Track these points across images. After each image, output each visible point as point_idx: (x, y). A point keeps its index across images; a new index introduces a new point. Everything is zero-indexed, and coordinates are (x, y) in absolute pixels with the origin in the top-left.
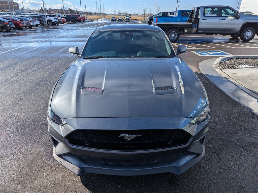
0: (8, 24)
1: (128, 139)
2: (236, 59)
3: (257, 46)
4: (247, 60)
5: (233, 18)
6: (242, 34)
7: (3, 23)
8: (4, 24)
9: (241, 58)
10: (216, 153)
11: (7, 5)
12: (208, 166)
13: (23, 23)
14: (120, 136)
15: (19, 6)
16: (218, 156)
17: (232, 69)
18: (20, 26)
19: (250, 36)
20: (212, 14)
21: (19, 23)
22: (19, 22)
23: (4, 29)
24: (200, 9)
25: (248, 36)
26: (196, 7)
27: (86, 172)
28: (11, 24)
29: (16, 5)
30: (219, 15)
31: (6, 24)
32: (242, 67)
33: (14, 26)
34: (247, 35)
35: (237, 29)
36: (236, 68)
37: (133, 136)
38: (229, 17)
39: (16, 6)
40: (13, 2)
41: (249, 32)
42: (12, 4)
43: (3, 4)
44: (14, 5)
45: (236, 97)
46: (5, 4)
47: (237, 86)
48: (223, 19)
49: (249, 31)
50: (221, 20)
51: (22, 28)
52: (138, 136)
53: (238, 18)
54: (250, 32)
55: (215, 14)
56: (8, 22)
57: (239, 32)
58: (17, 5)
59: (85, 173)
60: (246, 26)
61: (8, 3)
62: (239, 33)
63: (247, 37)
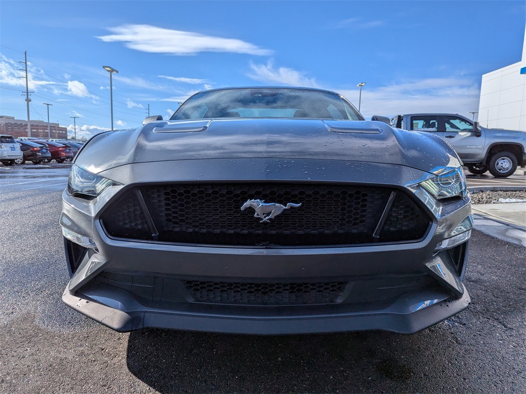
0: (39, 151)
1: (265, 217)
2: (491, 191)
3: (525, 185)
4: (514, 193)
5: (469, 134)
6: (491, 163)
7: (29, 149)
8: (32, 151)
9: (501, 191)
10: (497, 319)
11: (46, 131)
12: (482, 342)
13: (68, 151)
14: (242, 208)
15: (68, 134)
16: (504, 325)
17: (487, 204)
18: (62, 156)
19: (508, 168)
20: (428, 127)
21: (60, 151)
22: (60, 149)
23: (28, 160)
24: (402, 119)
25: (504, 167)
26: (395, 117)
27: (143, 325)
28: (44, 151)
29: (62, 130)
30: (442, 129)
31: (36, 151)
32: (508, 202)
33: (49, 155)
34: (502, 166)
35: (480, 154)
36: (494, 203)
37: (277, 208)
38: (460, 133)
39: (62, 133)
40: (58, 127)
41: (504, 161)
42: (55, 130)
43: (39, 129)
44: (58, 132)
45: (511, 238)
46: (42, 129)
47: (508, 225)
48: (451, 137)
49: (504, 159)
50: (446, 137)
51: (63, 160)
52: (292, 208)
53: (478, 134)
54: (507, 160)
55: (433, 127)
56: (40, 147)
57: (485, 160)
58: (64, 132)
59: (140, 327)
60: (496, 150)
61: (49, 128)
62: (484, 163)
63: (503, 170)
